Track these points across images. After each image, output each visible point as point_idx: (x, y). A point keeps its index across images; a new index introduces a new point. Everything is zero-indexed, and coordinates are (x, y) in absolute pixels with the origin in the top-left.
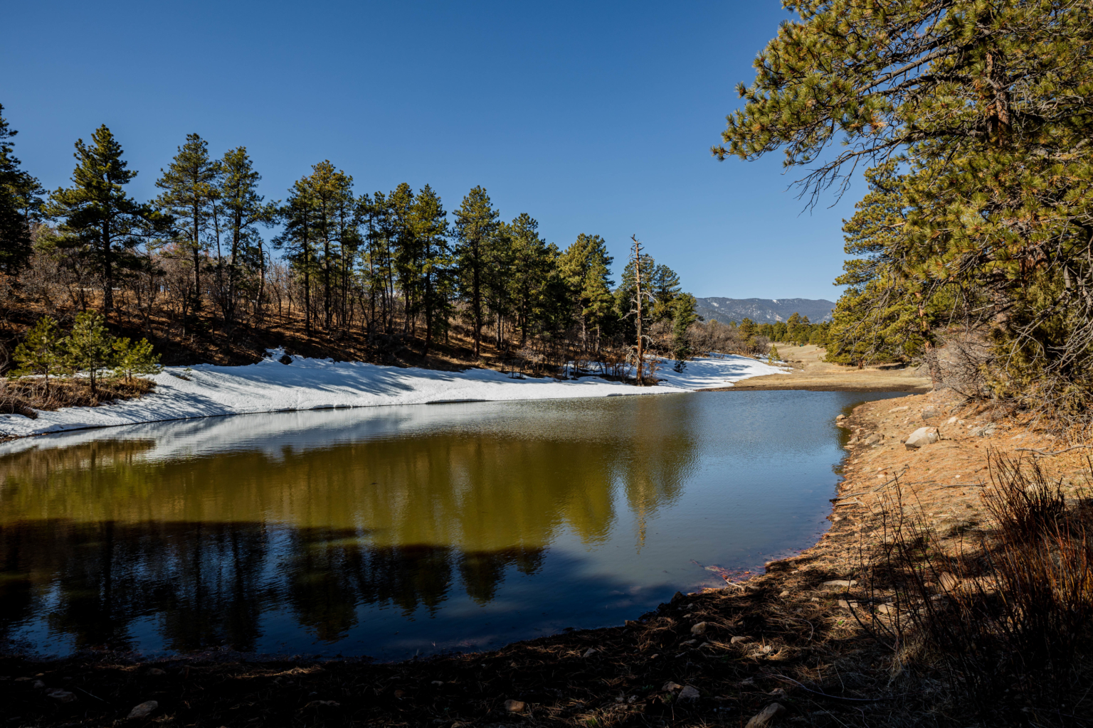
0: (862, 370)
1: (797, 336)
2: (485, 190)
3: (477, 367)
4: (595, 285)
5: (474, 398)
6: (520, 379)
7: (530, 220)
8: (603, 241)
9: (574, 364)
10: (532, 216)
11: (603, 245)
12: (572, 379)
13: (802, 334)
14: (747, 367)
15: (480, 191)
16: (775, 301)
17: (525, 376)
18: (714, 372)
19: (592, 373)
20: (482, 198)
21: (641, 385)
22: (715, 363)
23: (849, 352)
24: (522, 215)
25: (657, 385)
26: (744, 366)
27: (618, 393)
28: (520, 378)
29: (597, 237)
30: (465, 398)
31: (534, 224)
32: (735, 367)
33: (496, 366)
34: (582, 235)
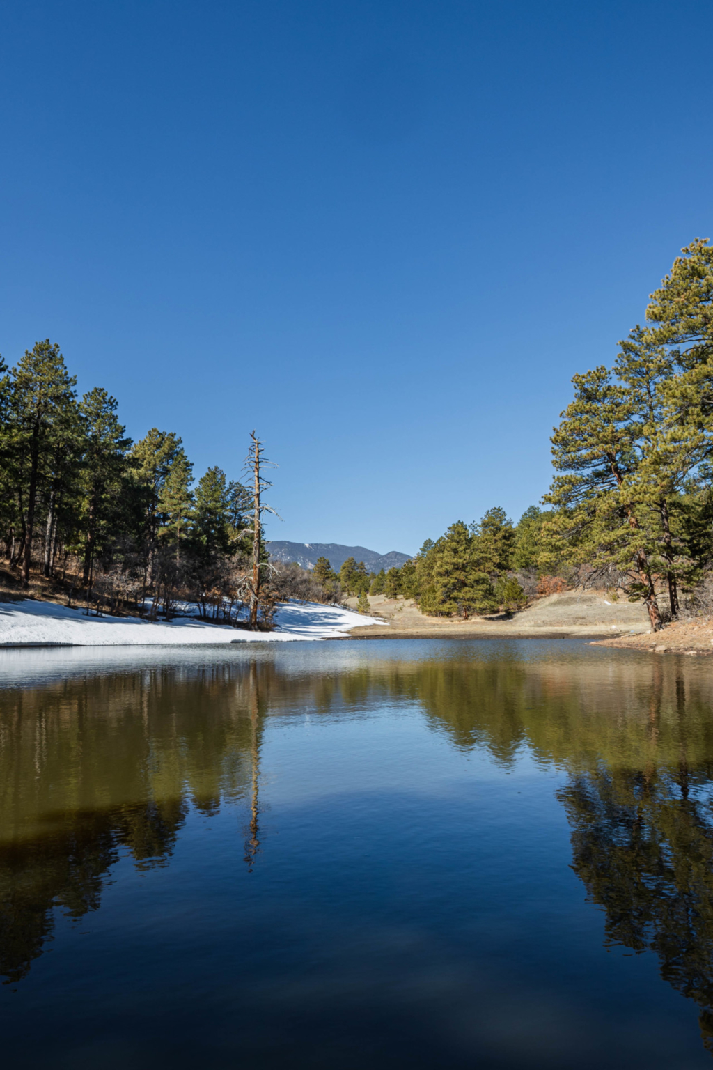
0: (468, 621)
1: (353, 585)
2: (57, 346)
3: (32, 597)
4: (177, 496)
5: (55, 640)
6: (97, 617)
7: (107, 398)
8: (180, 441)
9: (154, 601)
10: (111, 392)
11: (181, 446)
12: (163, 620)
13: (360, 582)
14: (340, 615)
15: (50, 347)
16: (307, 545)
17: (104, 615)
18: (305, 620)
19: (182, 614)
20: (52, 356)
21: (256, 630)
22: (303, 610)
23: (455, 599)
24: (96, 389)
25: (273, 631)
26: (336, 614)
27: (241, 639)
28: (96, 615)
29: (173, 435)
30: (43, 641)
31: (113, 404)
32: (327, 615)
33: (56, 598)
34: (154, 430)
